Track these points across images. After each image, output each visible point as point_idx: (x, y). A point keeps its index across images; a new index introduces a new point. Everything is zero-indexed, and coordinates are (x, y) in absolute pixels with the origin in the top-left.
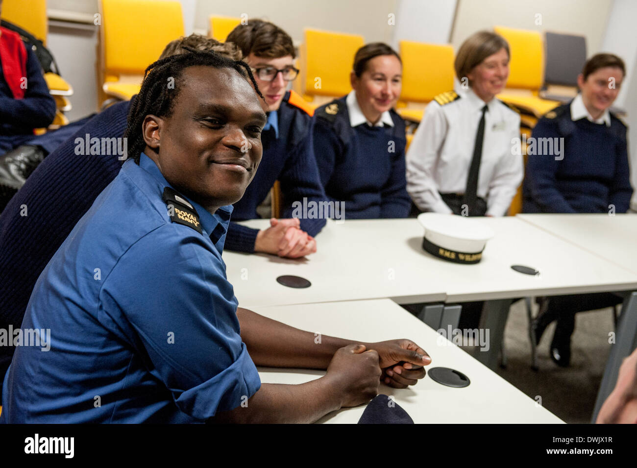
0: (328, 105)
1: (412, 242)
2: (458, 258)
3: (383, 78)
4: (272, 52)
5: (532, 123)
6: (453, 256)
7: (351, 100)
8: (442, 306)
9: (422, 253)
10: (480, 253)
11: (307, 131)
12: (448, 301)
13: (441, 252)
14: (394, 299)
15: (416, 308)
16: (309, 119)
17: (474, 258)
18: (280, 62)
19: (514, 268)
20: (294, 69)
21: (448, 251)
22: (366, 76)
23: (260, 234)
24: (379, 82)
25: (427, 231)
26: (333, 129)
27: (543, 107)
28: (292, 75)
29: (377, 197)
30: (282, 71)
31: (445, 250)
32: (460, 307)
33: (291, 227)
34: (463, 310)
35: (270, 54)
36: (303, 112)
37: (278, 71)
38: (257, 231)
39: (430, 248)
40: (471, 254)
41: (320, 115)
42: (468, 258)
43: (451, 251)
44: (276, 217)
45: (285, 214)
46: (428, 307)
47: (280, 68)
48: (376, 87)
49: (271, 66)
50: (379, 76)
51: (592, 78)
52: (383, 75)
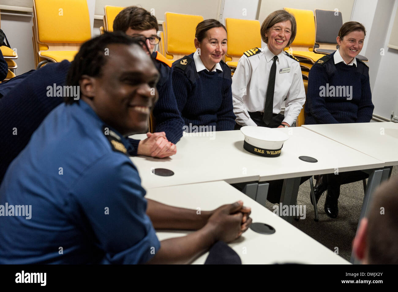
0: (181, 60)
1: (237, 144)
2: (266, 153)
3: (216, 42)
4: (142, 26)
5: (309, 67)
6: (263, 152)
7: (196, 56)
8: (257, 184)
9: (243, 151)
10: (280, 149)
11: (168, 76)
12: (261, 181)
13: (256, 150)
14: (227, 181)
15: (241, 186)
16: (169, 69)
17: (276, 153)
18: (148, 33)
19: (301, 158)
20: (157, 37)
21: (260, 149)
22: (205, 41)
23: (141, 143)
24: (213, 44)
25: (246, 137)
26: (185, 75)
27: (315, 57)
28: (156, 41)
29: (214, 117)
30: (149, 39)
31: (258, 148)
32: (268, 184)
33: (160, 137)
34: (270, 186)
35: (141, 27)
36: (165, 65)
37: (147, 38)
38: (139, 141)
39: (249, 148)
40: (274, 151)
41: (177, 66)
42: (272, 153)
43: (262, 149)
44: (151, 132)
45: (157, 130)
46: (248, 185)
47: (148, 37)
48: (212, 47)
49: (142, 35)
50: (214, 41)
51: (345, 38)
52: (216, 40)
